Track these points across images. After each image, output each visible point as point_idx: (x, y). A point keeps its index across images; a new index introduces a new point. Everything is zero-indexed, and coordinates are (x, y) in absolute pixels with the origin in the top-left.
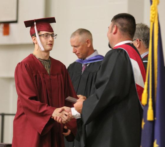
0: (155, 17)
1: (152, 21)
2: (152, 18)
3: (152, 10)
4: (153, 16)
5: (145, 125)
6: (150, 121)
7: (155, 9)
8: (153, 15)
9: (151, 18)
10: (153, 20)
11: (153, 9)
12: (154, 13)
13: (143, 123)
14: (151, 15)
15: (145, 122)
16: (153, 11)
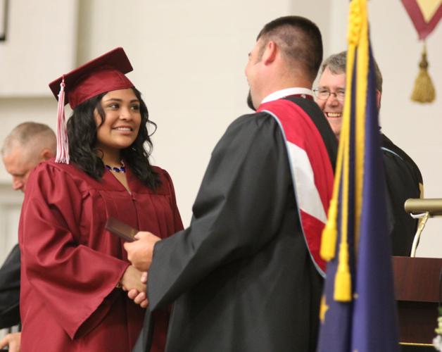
0: (360, 31)
1: (352, 42)
2: (354, 34)
3: (353, 12)
4: (357, 29)
5: (327, 313)
6: (342, 303)
7: (361, 12)
8: (356, 25)
9: (348, 35)
10: (355, 39)
11: (357, 10)
12: (358, 20)
13: (324, 308)
14: (351, 27)
15: (328, 303)
16: (357, 15)
